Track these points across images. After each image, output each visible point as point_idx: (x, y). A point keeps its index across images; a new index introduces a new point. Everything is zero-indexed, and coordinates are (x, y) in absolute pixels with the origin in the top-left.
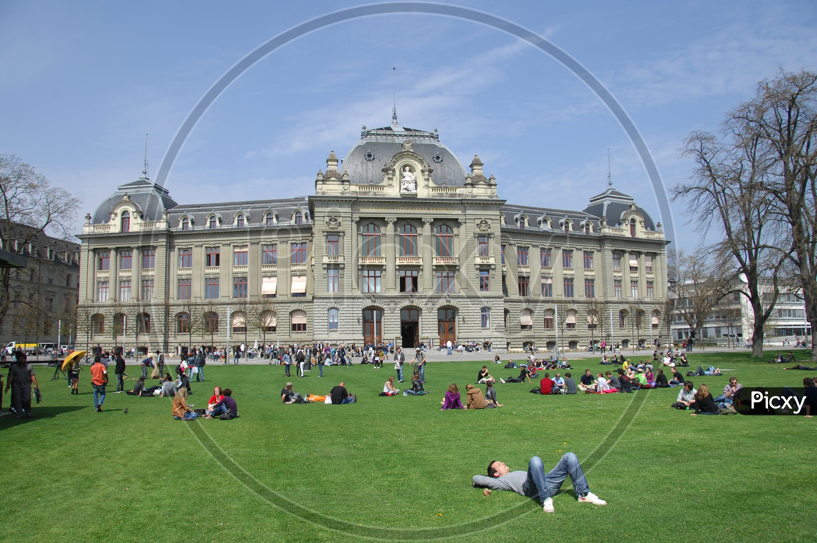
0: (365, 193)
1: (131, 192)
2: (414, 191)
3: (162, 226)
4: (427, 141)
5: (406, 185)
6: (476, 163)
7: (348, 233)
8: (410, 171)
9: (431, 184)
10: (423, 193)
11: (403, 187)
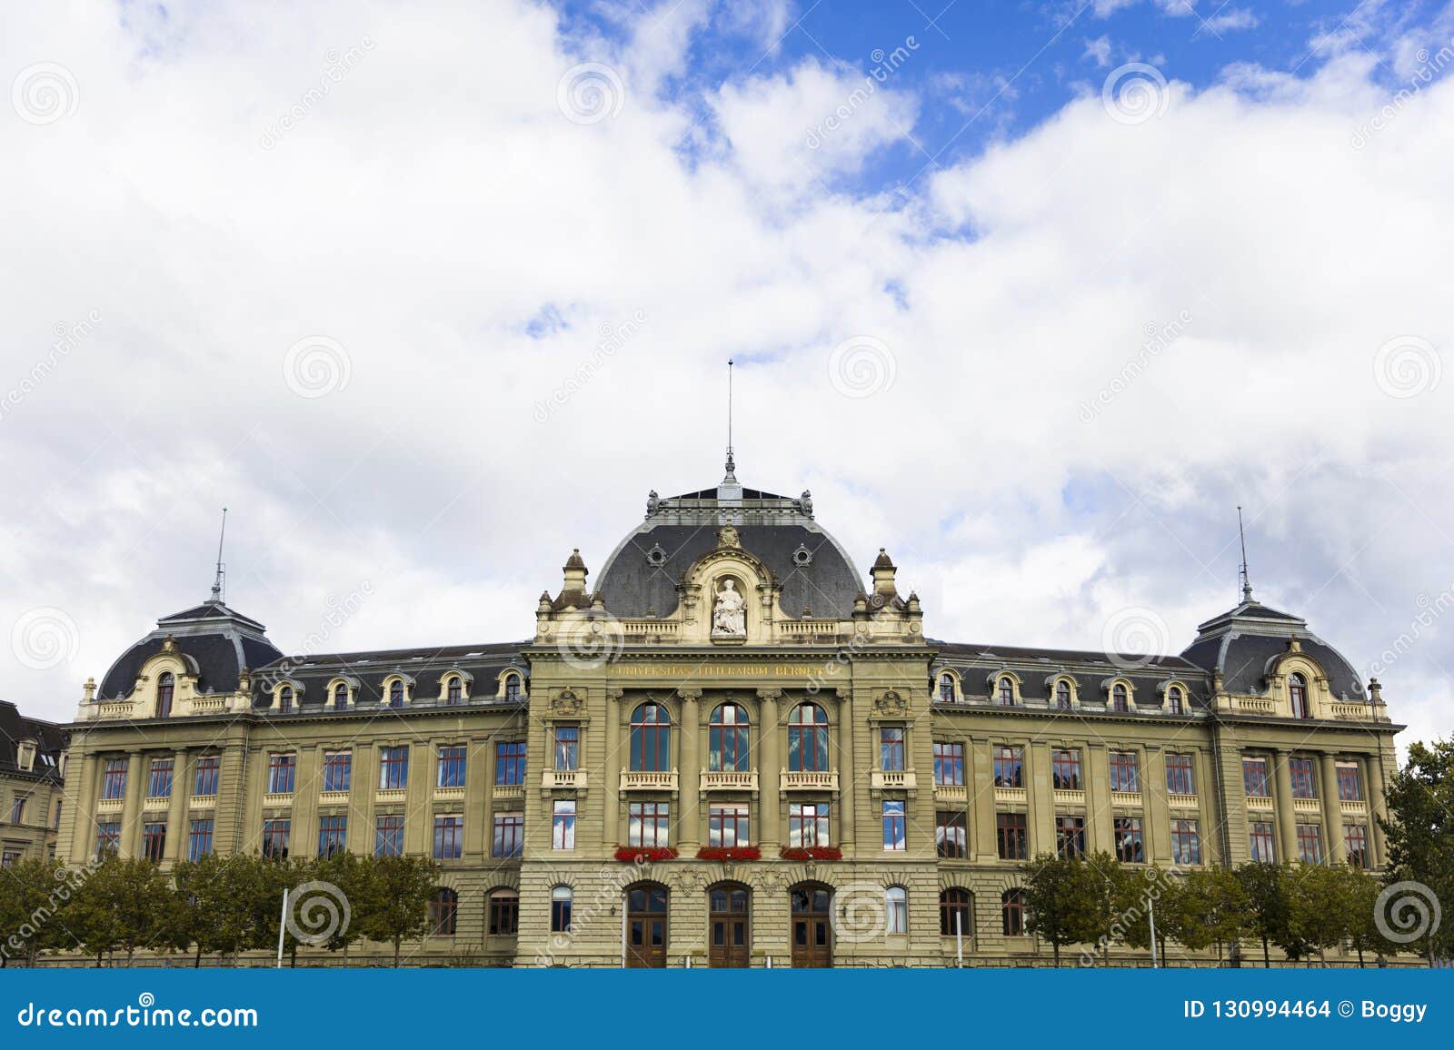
0: (639, 638)
1: (183, 631)
2: (740, 632)
3: (239, 703)
4: (785, 520)
5: (723, 618)
6: (883, 564)
7: (597, 722)
8: (735, 588)
9: (778, 614)
10: (760, 635)
11: (717, 623)
